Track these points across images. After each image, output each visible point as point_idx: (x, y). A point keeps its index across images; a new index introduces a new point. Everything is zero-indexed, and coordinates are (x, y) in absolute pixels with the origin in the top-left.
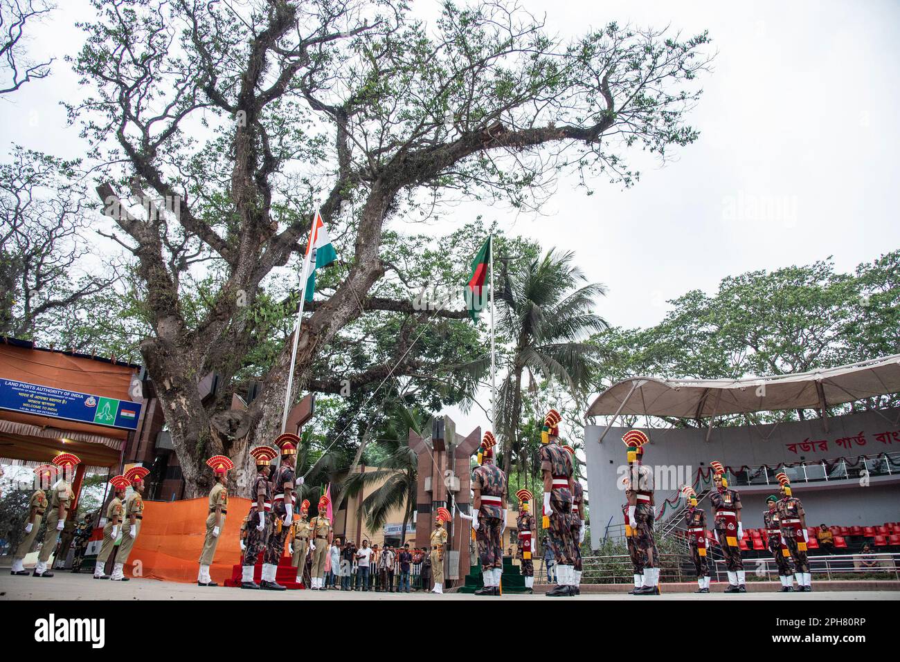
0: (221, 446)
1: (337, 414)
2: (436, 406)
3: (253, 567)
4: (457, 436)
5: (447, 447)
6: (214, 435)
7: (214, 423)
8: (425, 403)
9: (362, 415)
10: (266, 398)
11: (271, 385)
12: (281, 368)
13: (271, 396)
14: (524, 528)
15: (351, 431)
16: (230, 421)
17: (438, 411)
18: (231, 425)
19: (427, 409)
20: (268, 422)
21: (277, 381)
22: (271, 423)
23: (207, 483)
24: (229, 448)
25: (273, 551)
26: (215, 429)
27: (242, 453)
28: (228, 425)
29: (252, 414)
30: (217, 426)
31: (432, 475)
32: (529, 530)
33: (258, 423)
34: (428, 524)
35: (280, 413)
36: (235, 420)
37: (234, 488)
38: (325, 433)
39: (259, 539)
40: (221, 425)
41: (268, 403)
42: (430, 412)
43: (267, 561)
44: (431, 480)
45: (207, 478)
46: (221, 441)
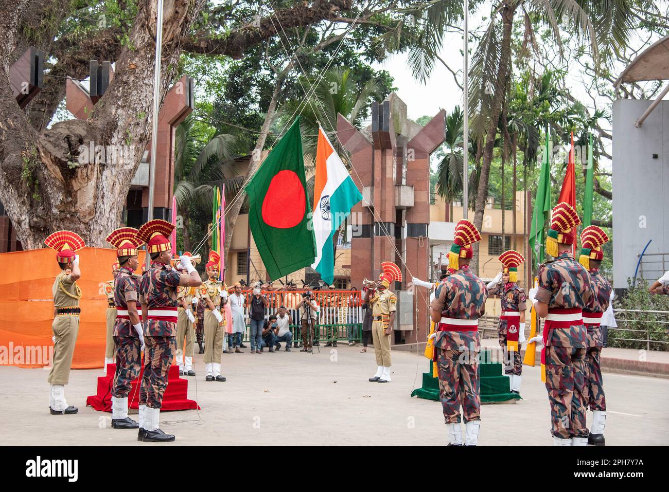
0: (60, 175)
1: (226, 72)
2: (375, 53)
3: (126, 399)
4: (410, 123)
5: (394, 143)
6: (46, 160)
7: (44, 143)
8: (358, 50)
9: (264, 72)
10: (118, 98)
11: (125, 78)
12: (137, 51)
13: (126, 96)
14: (509, 306)
15: (249, 96)
16: (68, 138)
17: (380, 61)
18: (70, 145)
19: (362, 58)
20: (126, 135)
21: (133, 71)
22: (131, 135)
23: (45, 228)
24: (71, 178)
25: (152, 389)
26: (47, 152)
27: (93, 183)
28: (66, 145)
29: (100, 123)
30: (50, 147)
31: (373, 185)
32: (517, 310)
33: (111, 136)
34: (368, 253)
35: (142, 120)
36: (76, 135)
37: (85, 232)
38: (212, 99)
39: (132, 361)
40: (55, 146)
41: (123, 107)
42: (367, 63)
43: (144, 401)
44: (372, 191)
45: (45, 220)
46: (58, 170)
